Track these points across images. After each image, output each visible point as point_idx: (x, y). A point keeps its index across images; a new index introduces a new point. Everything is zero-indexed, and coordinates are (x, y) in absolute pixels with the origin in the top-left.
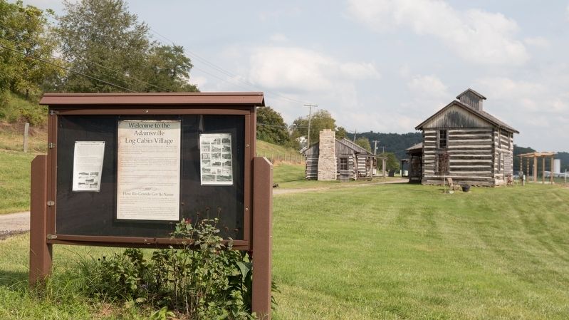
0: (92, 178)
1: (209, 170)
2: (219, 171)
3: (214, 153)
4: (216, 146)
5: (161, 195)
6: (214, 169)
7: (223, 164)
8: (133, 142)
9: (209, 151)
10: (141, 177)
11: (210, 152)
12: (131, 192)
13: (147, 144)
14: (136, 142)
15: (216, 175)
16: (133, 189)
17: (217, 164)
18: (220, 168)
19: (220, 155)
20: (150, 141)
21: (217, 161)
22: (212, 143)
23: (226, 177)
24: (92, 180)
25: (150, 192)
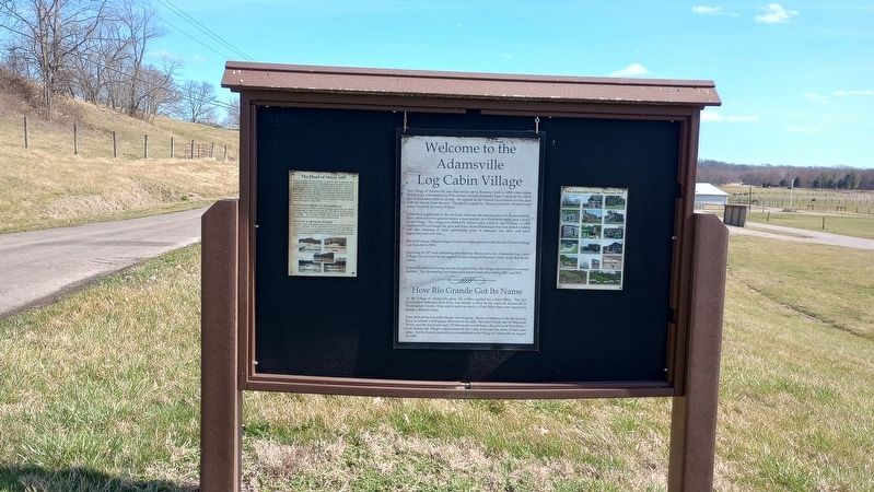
0: (330, 251)
1: (574, 261)
2: (595, 264)
3: (587, 225)
4: (593, 211)
5: (494, 291)
6: (586, 259)
7: (605, 248)
8: (435, 182)
9: (577, 221)
10: (452, 256)
11: (580, 224)
12: (430, 286)
13: (465, 187)
14: (441, 182)
15: (588, 271)
16: (433, 280)
17: (594, 248)
18: (599, 257)
19: (599, 229)
20: (473, 182)
21: (593, 241)
22: (585, 206)
23: (609, 276)
24: (331, 256)
25: (472, 285)
